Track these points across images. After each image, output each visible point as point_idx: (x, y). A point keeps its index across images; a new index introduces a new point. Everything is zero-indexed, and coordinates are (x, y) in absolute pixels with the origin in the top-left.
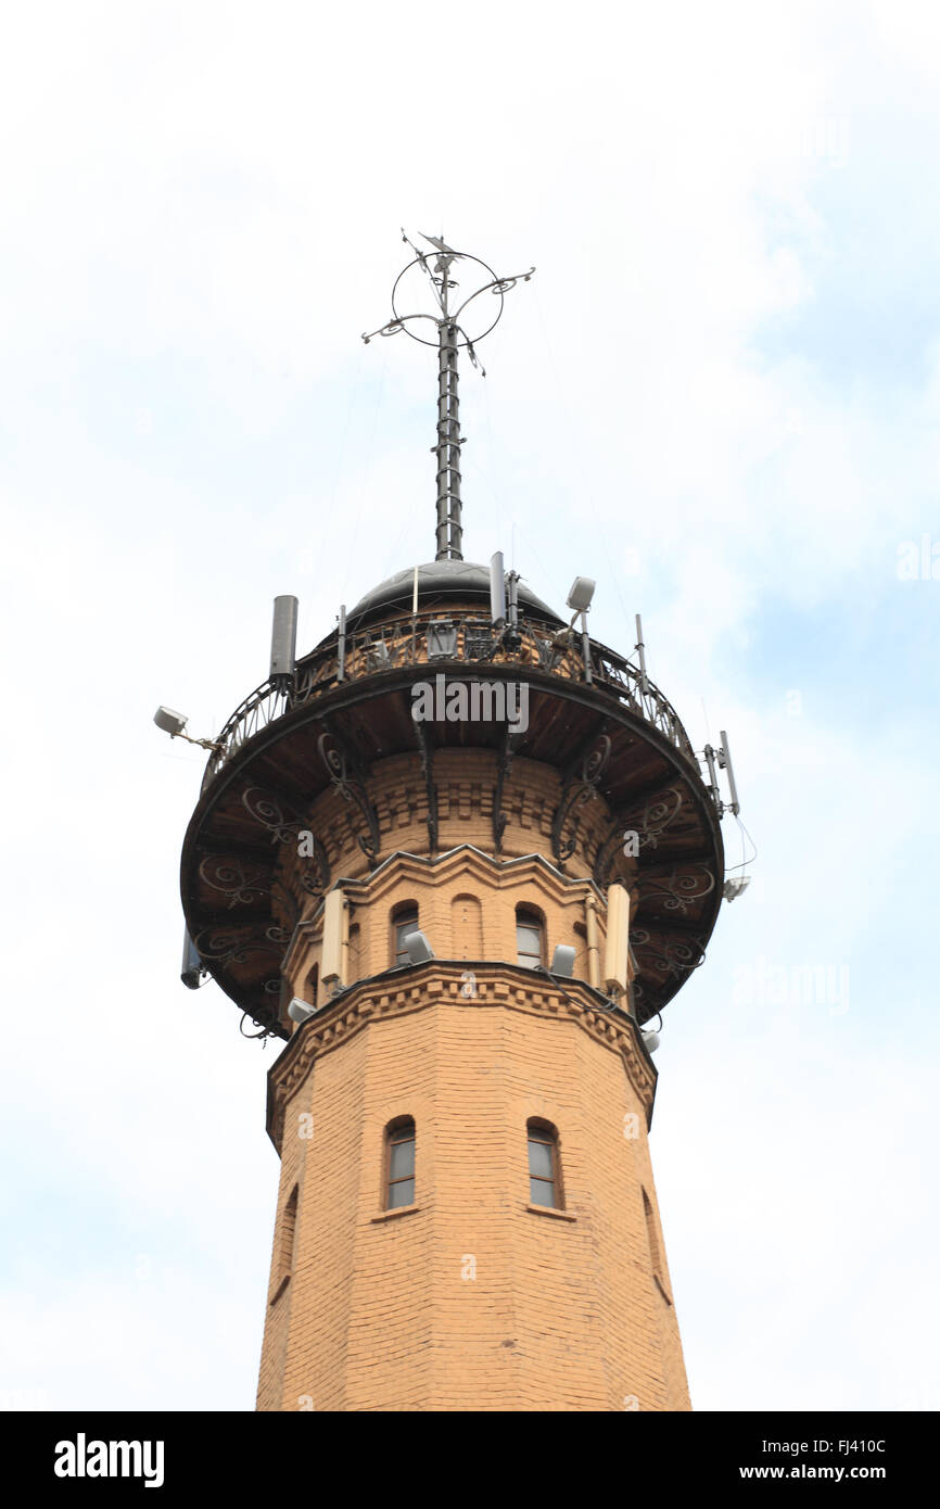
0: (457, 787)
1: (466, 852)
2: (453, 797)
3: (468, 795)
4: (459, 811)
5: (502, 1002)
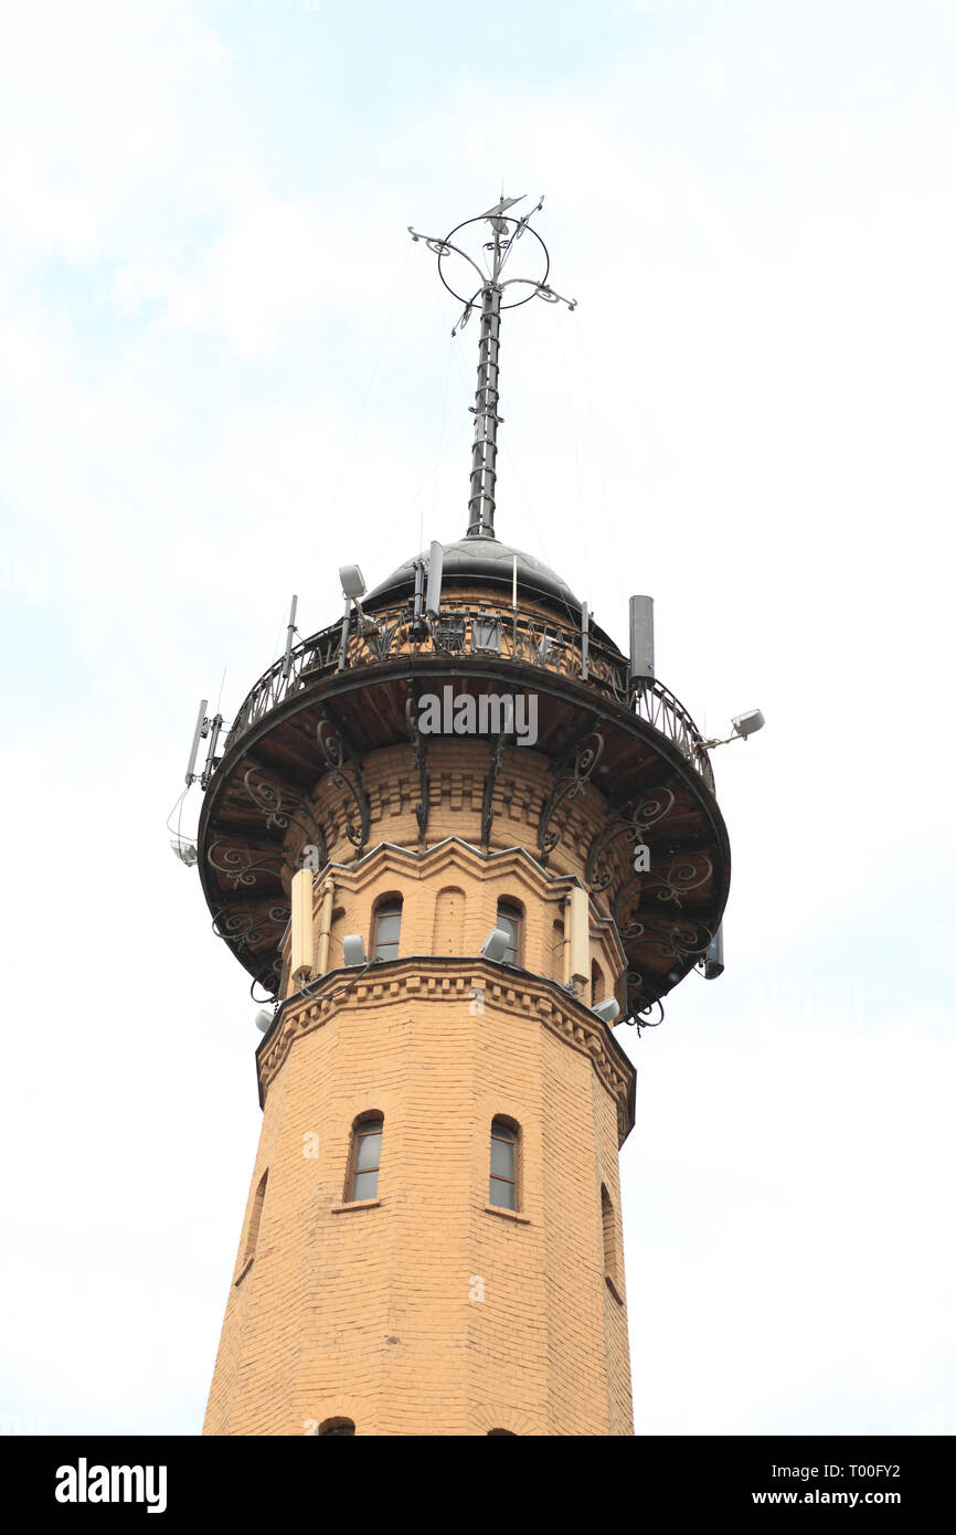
0: (470, 778)
1: (454, 845)
2: (465, 788)
3: (459, 785)
4: (450, 801)
5: (416, 995)
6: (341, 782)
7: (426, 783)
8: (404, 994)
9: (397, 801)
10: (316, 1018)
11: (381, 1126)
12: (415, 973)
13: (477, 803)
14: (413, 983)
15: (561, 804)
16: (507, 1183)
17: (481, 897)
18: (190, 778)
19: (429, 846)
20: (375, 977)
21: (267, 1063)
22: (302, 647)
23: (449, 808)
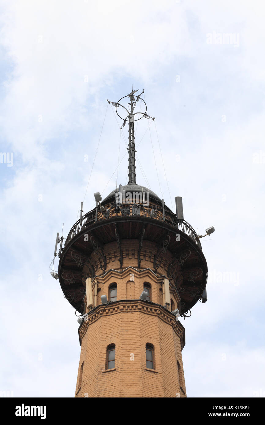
1: (130, 269)
3: (131, 252)
4: (128, 256)
5: (122, 311)
6: (98, 253)
7: (121, 252)
8: (119, 311)
9: (114, 257)
10: (95, 319)
11: (115, 348)
12: (122, 305)
13: (136, 257)
14: (121, 307)
15: (159, 256)
16: (151, 362)
17: (139, 283)
18: (55, 255)
19: (123, 269)
20: (110, 307)
21: (81, 332)
22: (85, 216)
23: (128, 259)
